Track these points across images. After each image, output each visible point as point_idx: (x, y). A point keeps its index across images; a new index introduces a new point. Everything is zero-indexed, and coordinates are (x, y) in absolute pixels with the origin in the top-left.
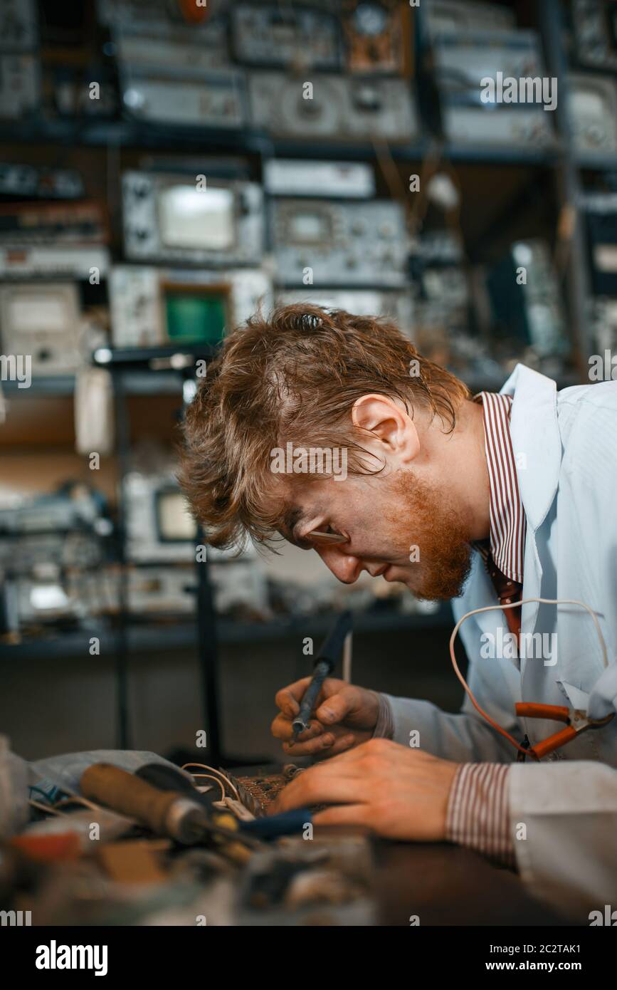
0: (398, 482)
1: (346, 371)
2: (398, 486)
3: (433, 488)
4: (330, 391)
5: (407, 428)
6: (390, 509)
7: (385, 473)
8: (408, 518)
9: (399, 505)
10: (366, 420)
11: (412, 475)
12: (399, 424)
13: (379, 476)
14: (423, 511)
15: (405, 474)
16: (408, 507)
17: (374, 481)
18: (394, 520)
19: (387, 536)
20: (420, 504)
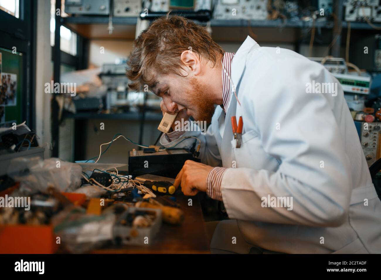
0: (191, 81)
1: (183, 41)
2: (191, 82)
3: (203, 85)
4: (176, 46)
5: (198, 64)
6: (187, 89)
7: (188, 77)
8: (192, 93)
9: (190, 88)
10: (185, 59)
11: (196, 79)
12: (195, 62)
13: (185, 77)
14: (198, 92)
15: (194, 78)
16: (193, 90)
17: (184, 79)
18: (188, 93)
19: (185, 98)
20: (197, 90)
